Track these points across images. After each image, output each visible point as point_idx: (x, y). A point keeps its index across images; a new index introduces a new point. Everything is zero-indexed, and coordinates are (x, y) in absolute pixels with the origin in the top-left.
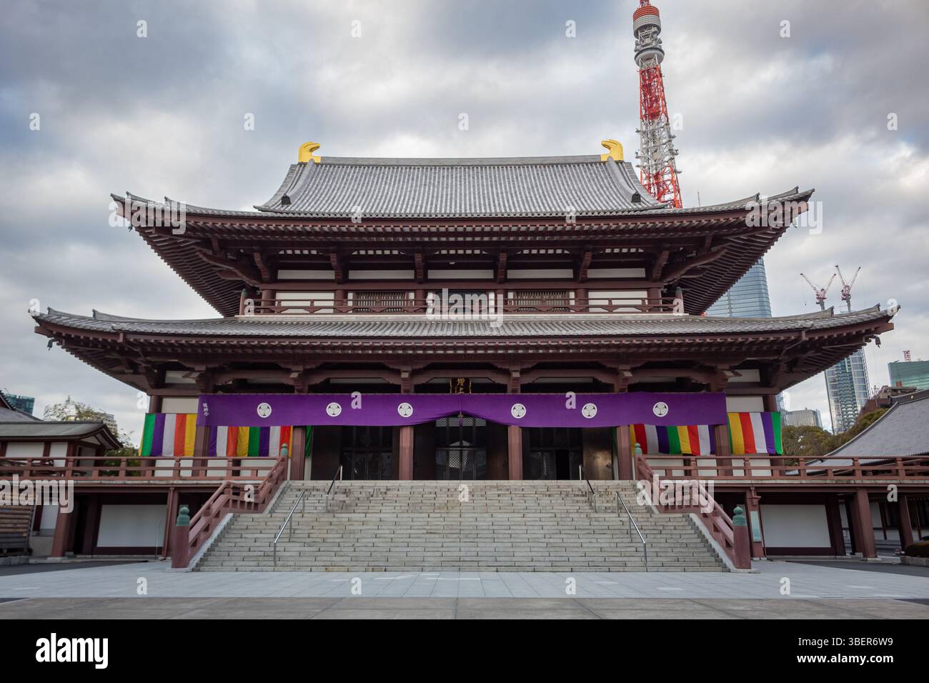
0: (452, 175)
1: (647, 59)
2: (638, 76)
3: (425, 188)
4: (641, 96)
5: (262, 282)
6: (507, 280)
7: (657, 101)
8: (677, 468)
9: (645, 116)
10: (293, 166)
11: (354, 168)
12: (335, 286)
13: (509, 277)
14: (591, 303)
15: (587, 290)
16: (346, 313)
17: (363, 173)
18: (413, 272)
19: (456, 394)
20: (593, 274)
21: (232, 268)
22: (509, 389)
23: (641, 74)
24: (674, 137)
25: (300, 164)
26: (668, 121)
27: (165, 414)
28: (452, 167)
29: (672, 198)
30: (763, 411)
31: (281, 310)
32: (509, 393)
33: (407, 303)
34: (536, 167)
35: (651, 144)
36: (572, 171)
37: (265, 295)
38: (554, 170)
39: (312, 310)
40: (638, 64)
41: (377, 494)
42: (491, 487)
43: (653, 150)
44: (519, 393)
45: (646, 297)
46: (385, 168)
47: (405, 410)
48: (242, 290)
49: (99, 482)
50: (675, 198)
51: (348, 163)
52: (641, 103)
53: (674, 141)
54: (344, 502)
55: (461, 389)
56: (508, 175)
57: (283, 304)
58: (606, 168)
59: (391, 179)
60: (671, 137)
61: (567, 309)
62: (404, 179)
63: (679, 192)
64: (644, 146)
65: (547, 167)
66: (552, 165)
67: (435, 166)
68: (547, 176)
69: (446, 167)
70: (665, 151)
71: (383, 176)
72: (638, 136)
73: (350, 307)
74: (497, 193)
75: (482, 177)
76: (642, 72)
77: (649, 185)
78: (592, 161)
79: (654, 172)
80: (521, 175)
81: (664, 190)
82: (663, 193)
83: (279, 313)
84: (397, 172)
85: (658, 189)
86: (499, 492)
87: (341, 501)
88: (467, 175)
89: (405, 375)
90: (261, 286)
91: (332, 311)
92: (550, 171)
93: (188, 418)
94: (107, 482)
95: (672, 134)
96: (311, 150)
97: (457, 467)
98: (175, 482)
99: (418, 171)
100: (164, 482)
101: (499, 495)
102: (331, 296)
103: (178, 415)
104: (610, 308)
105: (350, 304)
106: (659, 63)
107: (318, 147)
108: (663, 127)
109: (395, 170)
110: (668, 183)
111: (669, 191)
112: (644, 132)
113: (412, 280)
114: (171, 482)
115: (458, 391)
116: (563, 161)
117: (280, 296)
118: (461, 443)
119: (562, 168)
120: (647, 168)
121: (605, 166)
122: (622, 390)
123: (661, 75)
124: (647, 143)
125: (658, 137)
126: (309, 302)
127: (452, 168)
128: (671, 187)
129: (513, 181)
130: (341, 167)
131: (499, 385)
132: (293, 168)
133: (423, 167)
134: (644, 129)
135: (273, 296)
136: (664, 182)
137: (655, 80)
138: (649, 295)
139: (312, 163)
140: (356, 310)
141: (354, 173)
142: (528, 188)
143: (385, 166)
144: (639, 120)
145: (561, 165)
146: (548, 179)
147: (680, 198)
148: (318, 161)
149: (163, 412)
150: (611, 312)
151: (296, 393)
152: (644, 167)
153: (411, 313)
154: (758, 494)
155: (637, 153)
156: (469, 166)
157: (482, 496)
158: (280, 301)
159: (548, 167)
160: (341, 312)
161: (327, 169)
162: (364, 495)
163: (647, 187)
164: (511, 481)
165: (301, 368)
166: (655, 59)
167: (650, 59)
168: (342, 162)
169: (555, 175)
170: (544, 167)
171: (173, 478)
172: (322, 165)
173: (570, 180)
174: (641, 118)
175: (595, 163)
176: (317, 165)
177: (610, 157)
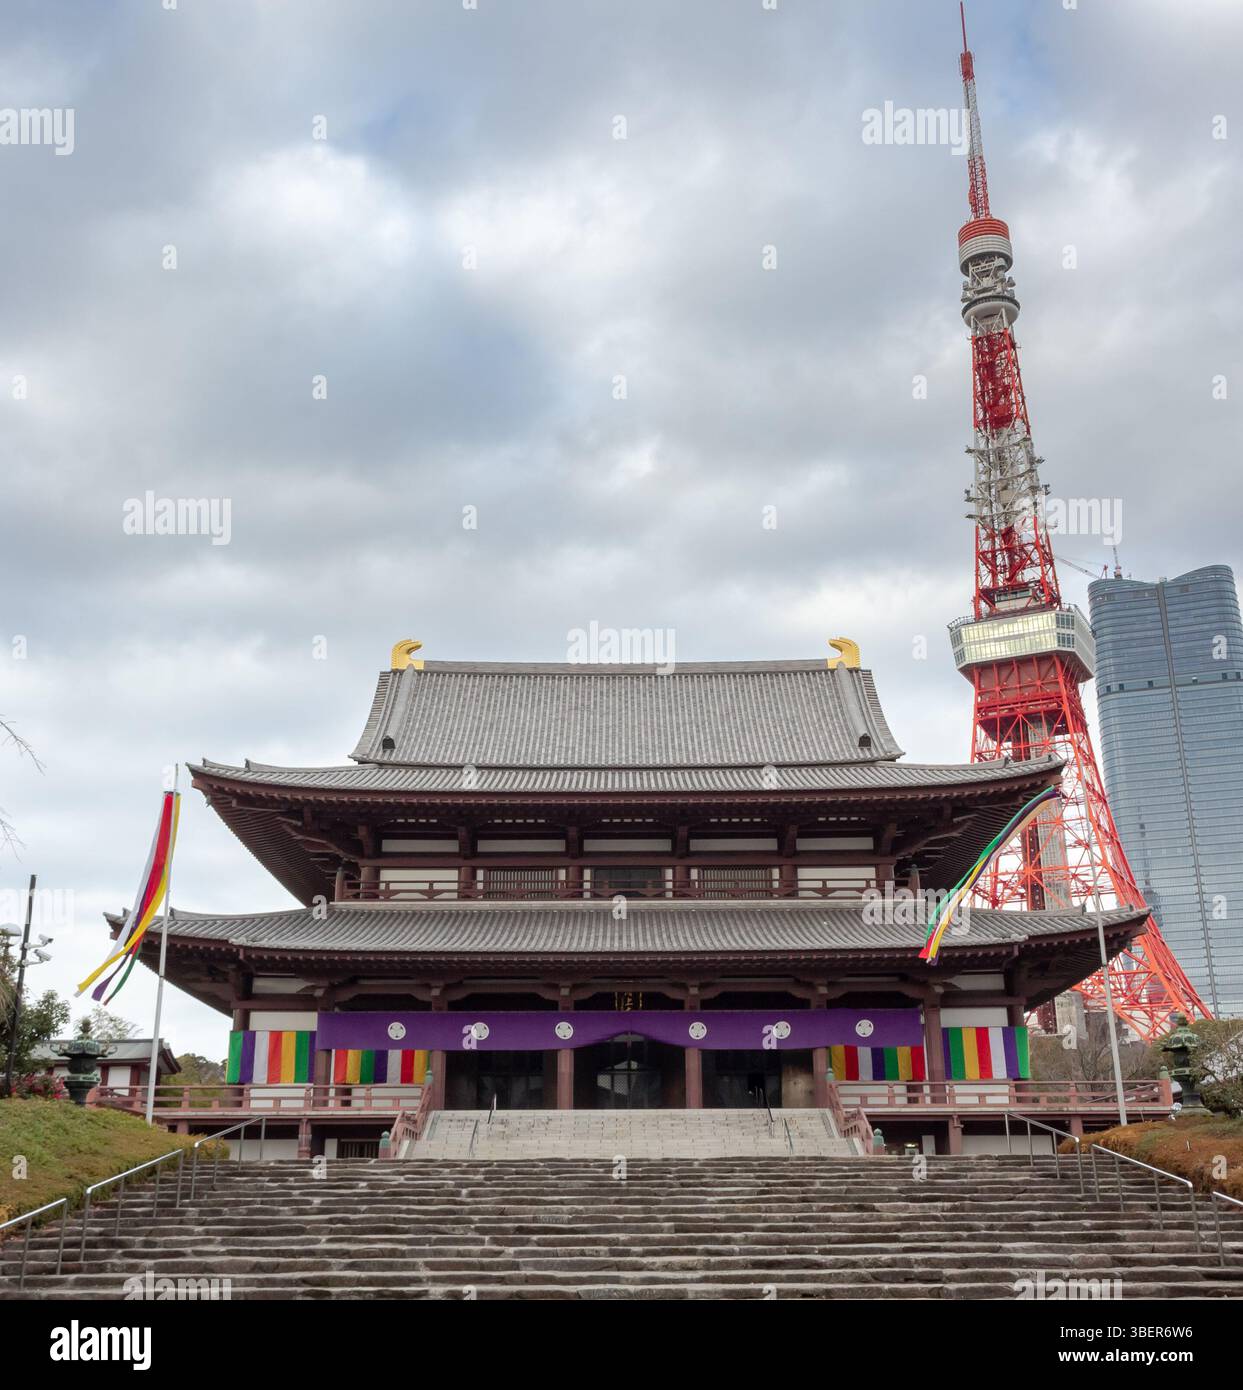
0: (614, 691)
1: (987, 317)
2: (969, 346)
3: (576, 715)
4: (975, 384)
5: (363, 856)
6: (689, 854)
7: (1006, 391)
8: (900, 1095)
9: (984, 421)
10: (384, 675)
11: (472, 677)
12: (460, 861)
13: (692, 849)
14: (801, 884)
15: (796, 867)
16: (476, 899)
17: (486, 687)
18: (563, 842)
19: (622, 1011)
20: (804, 844)
21: (324, 842)
22: (687, 1005)
23: (974, 343)
24: (1040, 461)
25: (395, 672)
26: (1028, 432)
27: (255, 1032)
28: (614, 676)
29: (1038, 578)
30: (1006, 1025)
31: (389, 895)
32: (687, 1010)
33: (557, 885)
34: (734, 676)
35: (996, 474)
36: (785, 685)
37: (365, 872)
38: (760, 682)
39: (431, 894)
40: (969, 324)
41: (538, 1125)
42: (665, 1116)
43: (1000, 485)
44: (698, 1011)
45: (874, 877)
46: (518, 677)
47: (564, 1030)
48: (336, 869)
49: (221, 1113)
50: (1043, 578)
51: (463, 670)
52: (975, 396)
53: (1039, 468)
54: (504, 1132)
55: (629, 1000)
56: (694, 691)
57: (393, 887)
58: (834, 681)
59: (527, 697)
60: (1032, 461)
61: (769, 893)
62: (546, 698)
63: (1052, 565)
64: (984, 478)
65: (750, 677)
66: (758, 674)
67: (590, 676)
68: (749, 692)
69: (605, 677)
70: (1023, 488)
71: (516, 692)
72: (971, 459)
73: (480, 891)
74: (678, 724)
75: (657, 694)
76: (976, 341)
77: (993, 552)
78: (815, 668)
79: (1003, 527)
80: (712, 691)
81: (1023, 561)
82: (1022, 566)
83: (387, 899)
84: (535, 684)
85: (1011, 558)
86: (673, 1122)
87: (500, 1132)
88: (635, 691)
89: (565, 992)
90: (361, 862)
91: (455, 895)
92: (754, 684)
93: (284, 1036)
94: (230, 1113)
95: (1037, 455)
96: (409, 651)
97: (625, 1093)
98: (308, 1113)
99: (566, 683)
100: (295, 1114)
101: (672, 1125)
102: (453, 875)
103: (272, 1033)
104: (825, 892)
105: (480, 886)
106: (1010, 323)
107: (419, 647)
108: (1018, 444)
109: (532, 682)
110: (1031, 548)
111: (1032, 562)
112: (982, 453)
113: (561, 853)
114: (303, 1113)
115: (626, 1008)
116: (773, 669)
117: (387, 875)
118: (629, 1065)
119: (772, 678)
120: (988, 520)
121: (833, 676)
122: (819, 1007)
123: (1013, 346)
124: (988, 472)
125: (1009, 461)
126: (428, 884)
127: (614, 678)
128: (1035, 556)
129: (701, 701)
130: (454, 675)
131: (674, 1001)
132: (384, 677)
133: (572, 676)
134: (982, 446)
135: (377, 875)
136: (1022, 548)
137: (1003, 354)
138: (877, 874)
139: (411, 671)
140: (488, 895)
141: (474, 686)
142: (722, 715)
143: (518, 675)
144: (972, 430)
145: (771, 673)
146: (750, 697)
147: (1055, 577)
148: (420, 667)
149: (251, 1028)
150: (825, 897)
151: (434, 1011)
152: (982, 518)
153: (563, 898)
154: (962, 1123)
155: (968, 492)
156: (638, 676)
157: (654, 1125)
158: (388, 883)
159: (752, 676)
160: (467, 897)
161: (434, 680)
162: (524, 1125)
163: (989, 555)
164: (686, 1110)
165: (442, 984)
166: (1001, 317)
167: (992, 315)
168: (455, 669)
169: (761, 690)
170: (747, 676)
171: (304, 1109)
172: (426, 673)
173: (782, 700)
174: (976, 425)
175: (820, 672)
176: (419, 673)
177: (840, 663)
